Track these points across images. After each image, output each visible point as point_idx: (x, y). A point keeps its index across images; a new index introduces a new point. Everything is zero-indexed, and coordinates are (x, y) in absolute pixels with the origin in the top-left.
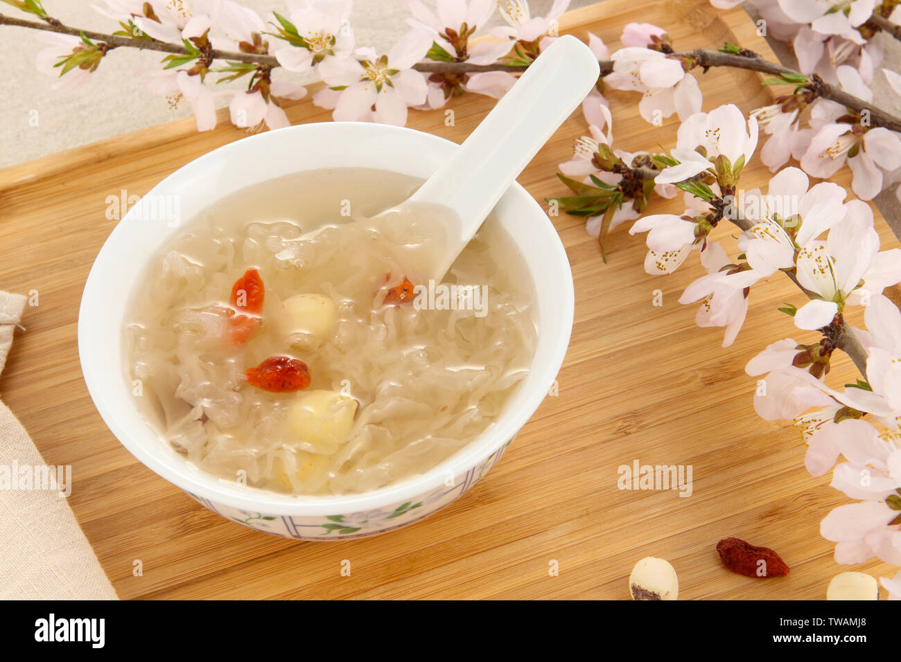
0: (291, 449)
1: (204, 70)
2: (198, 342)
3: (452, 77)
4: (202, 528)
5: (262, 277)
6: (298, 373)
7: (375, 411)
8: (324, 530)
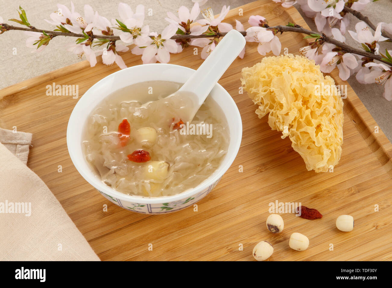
0: (147, 181)
1: (91, 43)
2: (109, 146)
3: (184, 40)
4: (110, 215)
5: (129, 122)
6: (146, 155)
7: (176, 167)
8: (161, 209)
